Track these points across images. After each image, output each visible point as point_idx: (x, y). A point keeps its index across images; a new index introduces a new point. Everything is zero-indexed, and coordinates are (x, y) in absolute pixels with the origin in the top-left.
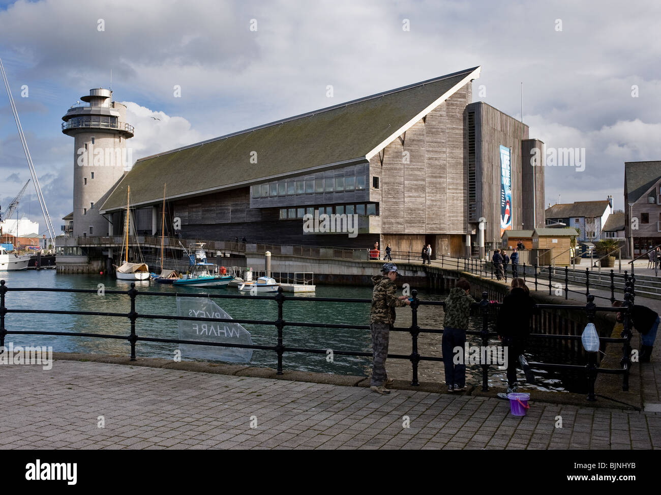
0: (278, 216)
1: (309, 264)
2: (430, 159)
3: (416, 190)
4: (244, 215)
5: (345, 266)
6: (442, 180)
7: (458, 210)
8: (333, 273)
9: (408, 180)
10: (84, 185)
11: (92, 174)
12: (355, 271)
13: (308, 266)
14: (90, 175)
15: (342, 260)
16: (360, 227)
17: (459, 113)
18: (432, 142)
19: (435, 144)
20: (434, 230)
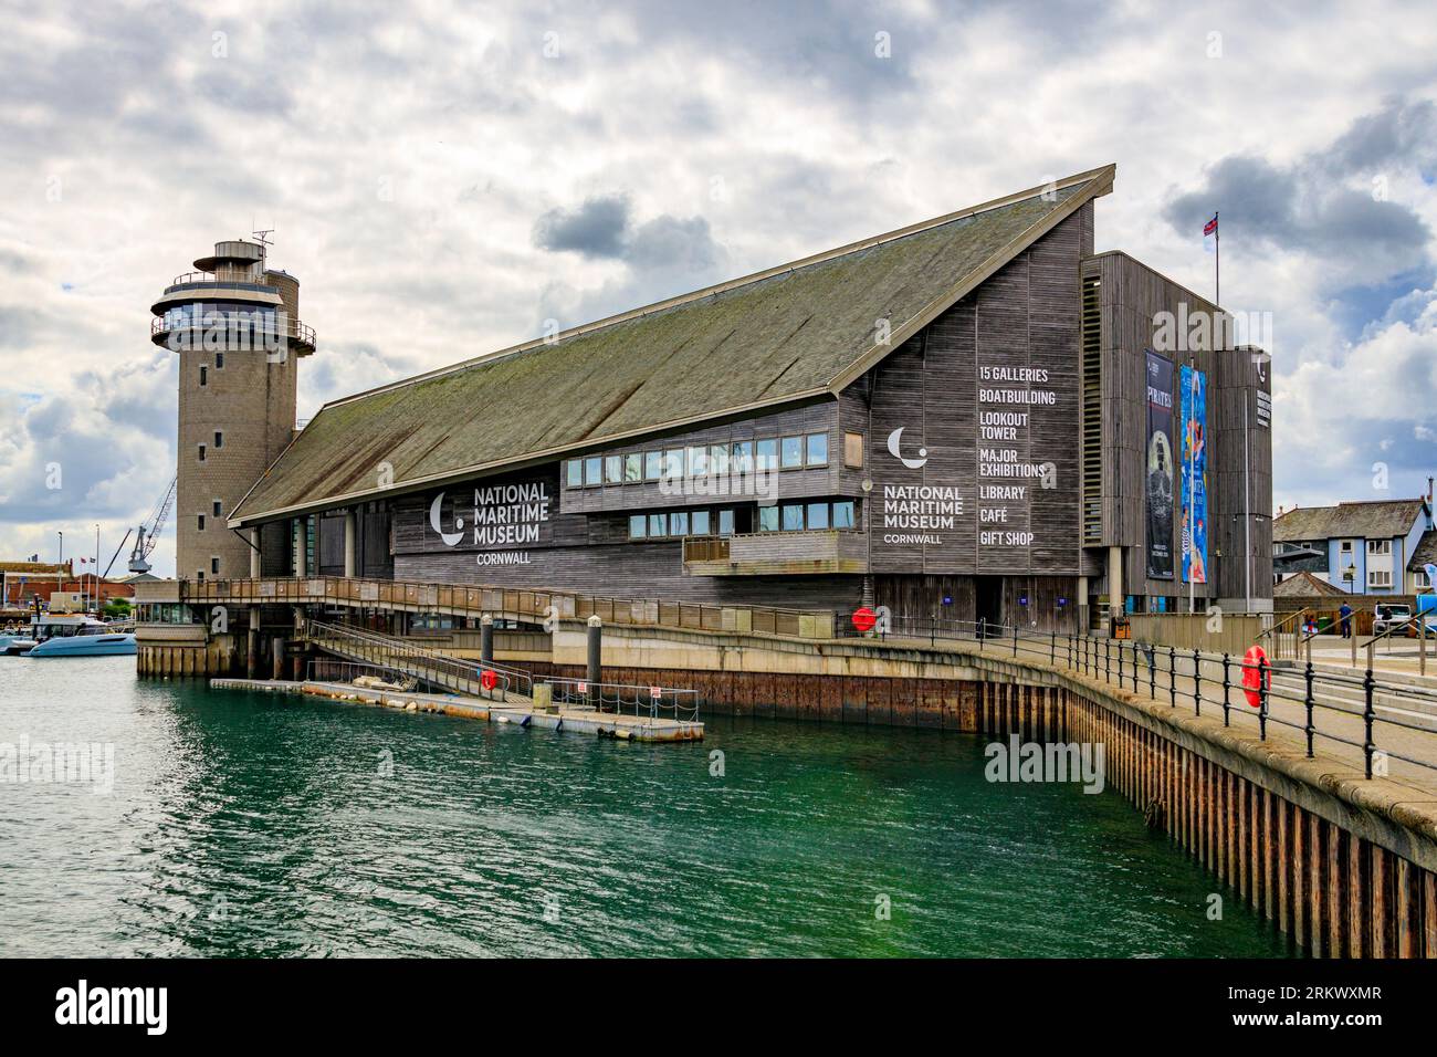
0: (627, 531)
1: (696, 647)
3: (954, 467)
5: (779, 651)
7: (1057, 516)
10: (198, 461)
11: (218, 435)
12: (803, 664)
13: (694, 651)
14: (214, 438)
15: (773, 636)
16: (814, 557)
17: (1061, 279)
18: (992, 351)
19: (1000, 356)
20: (998, 565)
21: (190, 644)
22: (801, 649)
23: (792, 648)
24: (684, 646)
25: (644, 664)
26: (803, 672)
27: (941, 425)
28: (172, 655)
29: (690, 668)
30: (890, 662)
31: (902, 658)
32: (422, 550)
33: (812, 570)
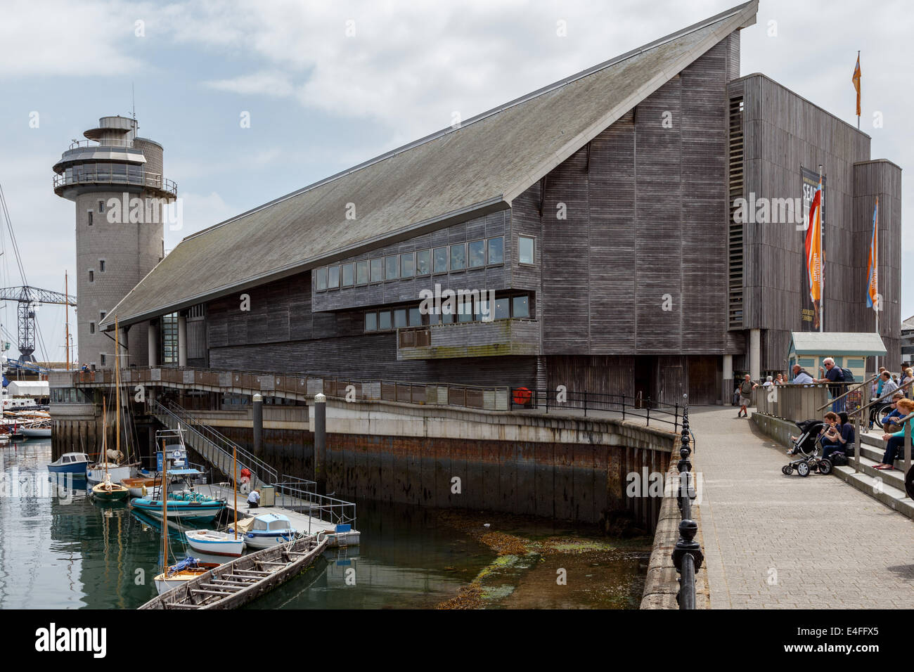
0: (363, 326)
1: (408, 418)
2: (642, 199)
3: (615, 264)
4: (310, 325)
5: (468, 421)
6: (671, 241)
7: (705, 304)
8: (448, 436)
9: (597, 245)
10: (88, 282)
11: (102, 262)
12: (487, 432)
14: (99, 265)
15: (464, 409)
16: (493, 342)
17: (709, 101)
18: (648, 164)
19: (655, 168)
20: (654, 346)
21: (83, 418)
22: (483, 419)
23: (477, 419)
24: (400, 417)
25: (372, 432)
26: (487, 438)
27: (604, 229)
28: (72, 426)
29: (404, 435)
30: (553, 430)
31: (561, 426)
32: (226, 344)
33: (493, 353)
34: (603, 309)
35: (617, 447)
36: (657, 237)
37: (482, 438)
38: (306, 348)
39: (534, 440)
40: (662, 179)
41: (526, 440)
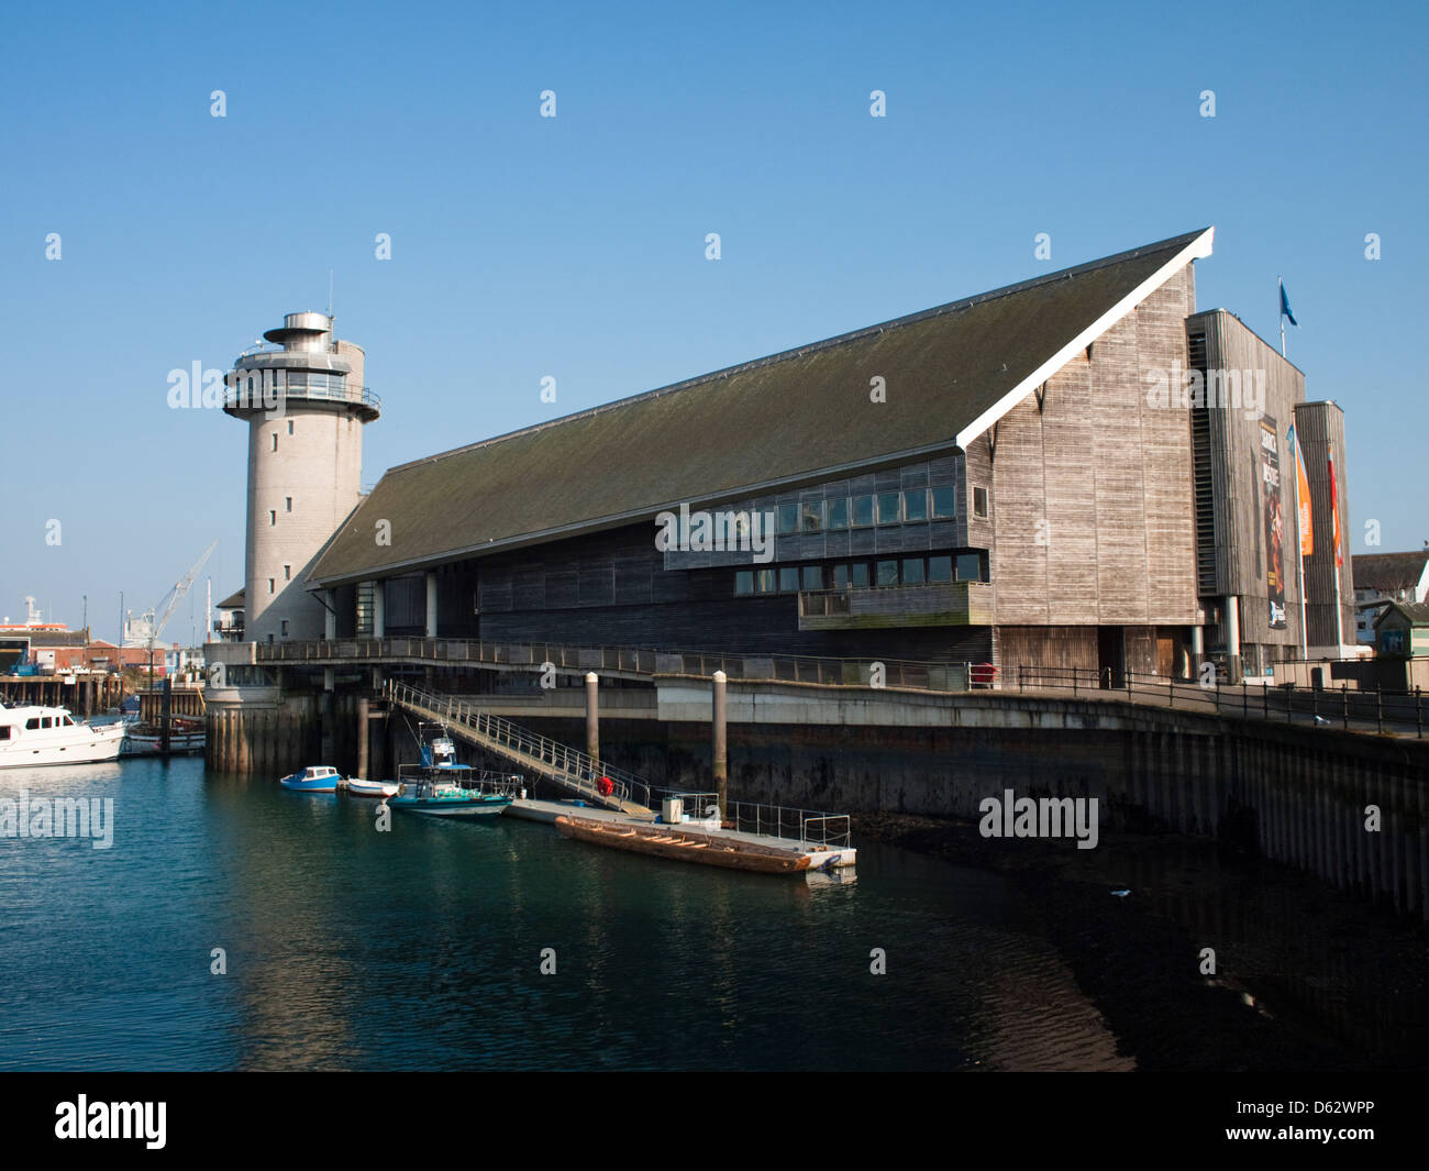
0: (732, 588)
1: (816, 702)
2: (1101, 445)
3: (1073, 519)
4: (648, 586)
5: (905, 705)
6: (1134, 493)
7: (1173, 567)
8: (877, 723)
9: (1054, 497)
10: (268, 526)
11: (288, 501)
12: (933, 718)
13: (811, 706)
14: (284, 503)
15: (900, 689)
16: (944, 609)
17: (1167, 337)
18: (1105, 406)
19: (1113, 410)
20: (1119, 615)
21: (261, 706)
22: (931, 702)
23: (921, 701)
24: (801, 701)
25: (759, 719)
26: (934, 724)
27: (1062, 478)
28: (244, 717)
29: (809, 722)
30: (1031, 713)
31: (1042, 708)
32: (510, 609)
33: (943, 622)
34: (1063, 571)
35: (1118, 732)
36: (1118, 489)
37: (928, 725)
38: (639, 615)
39: (1003, 726)
40: (1122, 422)
41: (990, 725)
